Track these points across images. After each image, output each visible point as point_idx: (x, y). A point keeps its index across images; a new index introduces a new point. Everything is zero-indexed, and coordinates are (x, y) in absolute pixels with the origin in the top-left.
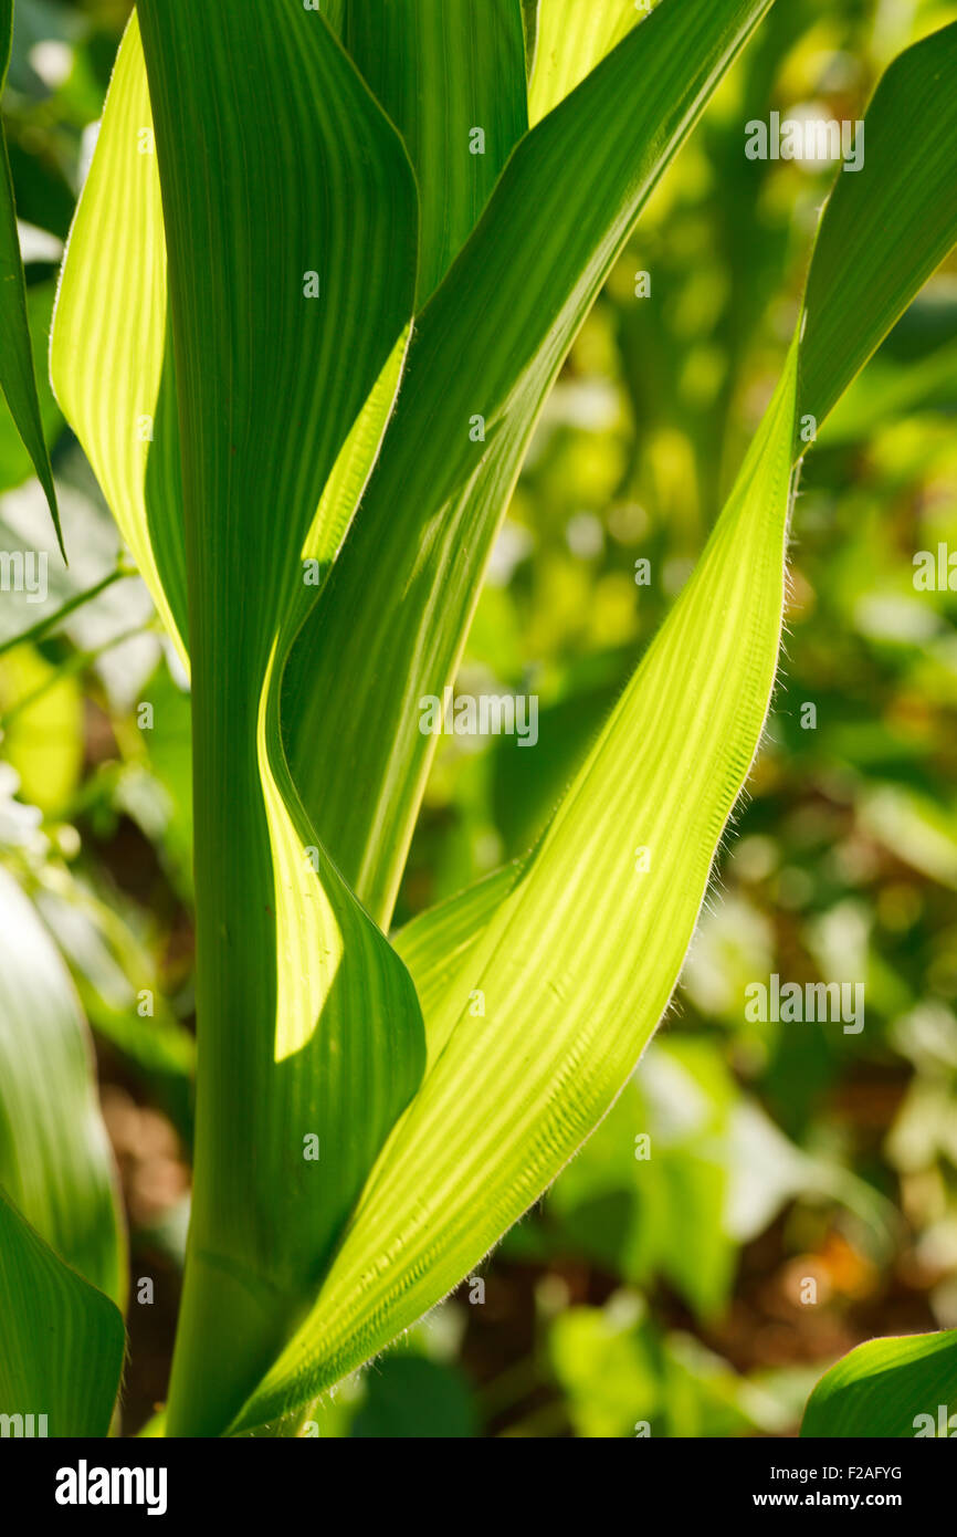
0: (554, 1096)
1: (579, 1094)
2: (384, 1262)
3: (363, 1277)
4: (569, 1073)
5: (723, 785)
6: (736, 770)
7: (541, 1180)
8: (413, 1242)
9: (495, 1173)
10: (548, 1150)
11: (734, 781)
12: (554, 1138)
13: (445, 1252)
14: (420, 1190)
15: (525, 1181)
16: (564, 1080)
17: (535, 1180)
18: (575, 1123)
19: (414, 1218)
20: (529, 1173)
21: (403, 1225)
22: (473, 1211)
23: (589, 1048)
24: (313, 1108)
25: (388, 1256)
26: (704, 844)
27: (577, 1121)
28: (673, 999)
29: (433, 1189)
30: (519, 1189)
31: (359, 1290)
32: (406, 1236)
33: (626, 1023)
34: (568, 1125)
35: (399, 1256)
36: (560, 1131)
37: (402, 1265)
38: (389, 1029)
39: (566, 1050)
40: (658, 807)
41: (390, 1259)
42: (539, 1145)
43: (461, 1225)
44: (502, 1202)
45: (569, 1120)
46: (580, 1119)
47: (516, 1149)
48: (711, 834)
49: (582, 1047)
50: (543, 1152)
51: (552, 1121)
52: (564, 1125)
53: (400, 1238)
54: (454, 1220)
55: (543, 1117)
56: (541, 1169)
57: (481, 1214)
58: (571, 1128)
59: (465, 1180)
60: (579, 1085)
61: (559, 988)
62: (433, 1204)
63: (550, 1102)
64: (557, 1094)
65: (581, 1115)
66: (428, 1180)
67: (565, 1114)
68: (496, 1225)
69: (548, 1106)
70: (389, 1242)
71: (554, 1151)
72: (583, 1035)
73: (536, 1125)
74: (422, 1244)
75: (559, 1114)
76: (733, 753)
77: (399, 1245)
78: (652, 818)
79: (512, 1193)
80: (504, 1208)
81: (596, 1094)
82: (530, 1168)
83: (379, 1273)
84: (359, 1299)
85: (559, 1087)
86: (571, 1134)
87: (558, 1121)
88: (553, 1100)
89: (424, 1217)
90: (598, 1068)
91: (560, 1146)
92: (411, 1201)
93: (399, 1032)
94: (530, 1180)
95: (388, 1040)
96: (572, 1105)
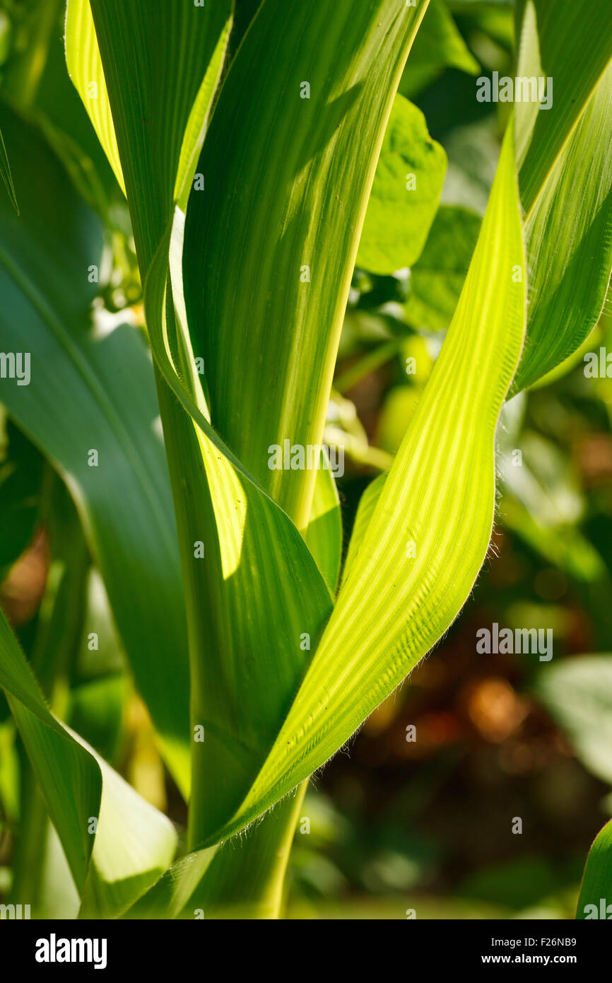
0: (412, 615)
1: (429, 614)
2: (301, 733)
3: (289, 743)
4: (423, 597)
5: (500, 377)
6: (508, 366)
7: (396, 678)
8: (319, 718)
9: (370, 671)
10: (404, 655)
11: (507, 375)
12: (409, 647)
13: (333, 728)
14: (325, 681)
15: (386, 678)
16: (419, 603)
17: (393, 678)
18: (424, 636)
19: (320, 701)
20: (390, 672)
21: (314, 707)
22: (352, 700)
23: (436, 579)
24: (249, 616)
25: (303, 728)
26: (490, 424)
27: (426, 634)
28: (491, 542)
29: (332, 680)
30: (382, 684)
31: (285, 752)
32: (316, 714)
33: (460, 560)
34: (419, 637)
35: (309, 729)
36: (414, 641)
37: (310, 736)
38: (288, 560)
39: (420, 580)
40: (462, 395)
41: (304, 731)
42: (398, 651)
43: (344, 709)
44: (370, 693)
45: (420, 633)
46: (428, 633)
47: (383, 654)
48: (492, 416)
49: (431, 577)
50: (401, 657)
51: (409, 633)
52: (417, 637)
53: (312, 716)
54: (342, 705)
55: (403, 630)
56: (397, 669)
57: (357, 702)
58: (421, 640)
59: (352, 675)
60: (429, 607)
61: (414, 532)
62: (333, 691)
63: (409, 619)
64: (414, 613)
65: (430, 631)
66: (330, 673)
67: (418, 629)
68: (364, 710)
69: (408, 622)
70: (306, 718)
71: (408, 657)
72: (432, 569)
73: (398, 637)
74: (321, 722)
75: (414, 629)
76: (506, 353)
77: (310, 721)
78: (459, 403)
79: (377, 687)
80: (371, 698)
81: (441, 614)
82: (391, 668)
83: (297, 742)
84: (284, 759)
85: (416, 608)
86: (421, 643)
87: (413, 633)
88: (411, 617)
89: (326, 701)
90: (443, 594)
91: (412, 653)
92: (320, 688)
93: (296, 562)
94: (390, 677)
95: (289, 568)
96: (423, 622)
